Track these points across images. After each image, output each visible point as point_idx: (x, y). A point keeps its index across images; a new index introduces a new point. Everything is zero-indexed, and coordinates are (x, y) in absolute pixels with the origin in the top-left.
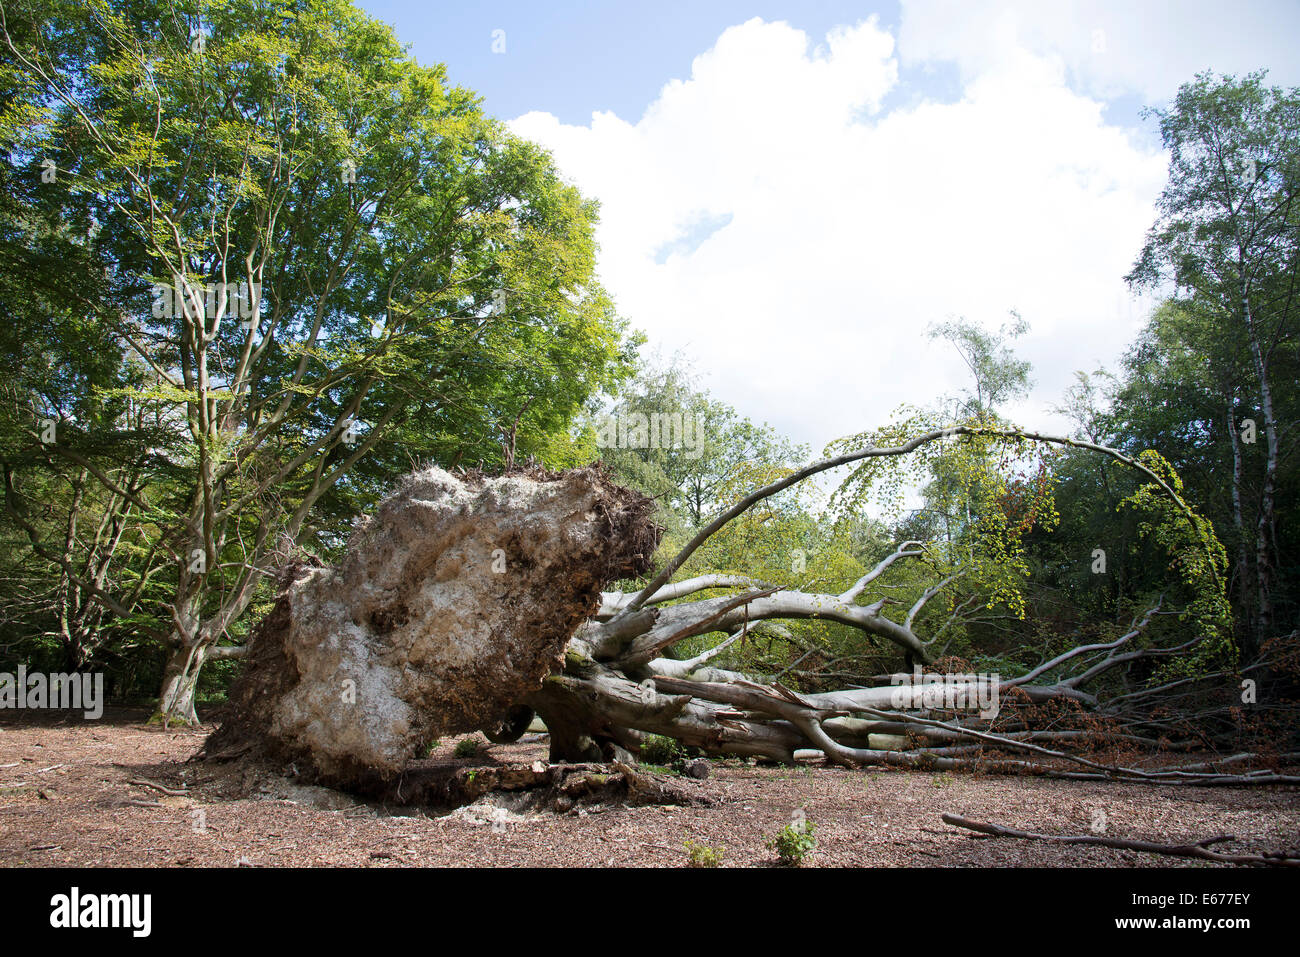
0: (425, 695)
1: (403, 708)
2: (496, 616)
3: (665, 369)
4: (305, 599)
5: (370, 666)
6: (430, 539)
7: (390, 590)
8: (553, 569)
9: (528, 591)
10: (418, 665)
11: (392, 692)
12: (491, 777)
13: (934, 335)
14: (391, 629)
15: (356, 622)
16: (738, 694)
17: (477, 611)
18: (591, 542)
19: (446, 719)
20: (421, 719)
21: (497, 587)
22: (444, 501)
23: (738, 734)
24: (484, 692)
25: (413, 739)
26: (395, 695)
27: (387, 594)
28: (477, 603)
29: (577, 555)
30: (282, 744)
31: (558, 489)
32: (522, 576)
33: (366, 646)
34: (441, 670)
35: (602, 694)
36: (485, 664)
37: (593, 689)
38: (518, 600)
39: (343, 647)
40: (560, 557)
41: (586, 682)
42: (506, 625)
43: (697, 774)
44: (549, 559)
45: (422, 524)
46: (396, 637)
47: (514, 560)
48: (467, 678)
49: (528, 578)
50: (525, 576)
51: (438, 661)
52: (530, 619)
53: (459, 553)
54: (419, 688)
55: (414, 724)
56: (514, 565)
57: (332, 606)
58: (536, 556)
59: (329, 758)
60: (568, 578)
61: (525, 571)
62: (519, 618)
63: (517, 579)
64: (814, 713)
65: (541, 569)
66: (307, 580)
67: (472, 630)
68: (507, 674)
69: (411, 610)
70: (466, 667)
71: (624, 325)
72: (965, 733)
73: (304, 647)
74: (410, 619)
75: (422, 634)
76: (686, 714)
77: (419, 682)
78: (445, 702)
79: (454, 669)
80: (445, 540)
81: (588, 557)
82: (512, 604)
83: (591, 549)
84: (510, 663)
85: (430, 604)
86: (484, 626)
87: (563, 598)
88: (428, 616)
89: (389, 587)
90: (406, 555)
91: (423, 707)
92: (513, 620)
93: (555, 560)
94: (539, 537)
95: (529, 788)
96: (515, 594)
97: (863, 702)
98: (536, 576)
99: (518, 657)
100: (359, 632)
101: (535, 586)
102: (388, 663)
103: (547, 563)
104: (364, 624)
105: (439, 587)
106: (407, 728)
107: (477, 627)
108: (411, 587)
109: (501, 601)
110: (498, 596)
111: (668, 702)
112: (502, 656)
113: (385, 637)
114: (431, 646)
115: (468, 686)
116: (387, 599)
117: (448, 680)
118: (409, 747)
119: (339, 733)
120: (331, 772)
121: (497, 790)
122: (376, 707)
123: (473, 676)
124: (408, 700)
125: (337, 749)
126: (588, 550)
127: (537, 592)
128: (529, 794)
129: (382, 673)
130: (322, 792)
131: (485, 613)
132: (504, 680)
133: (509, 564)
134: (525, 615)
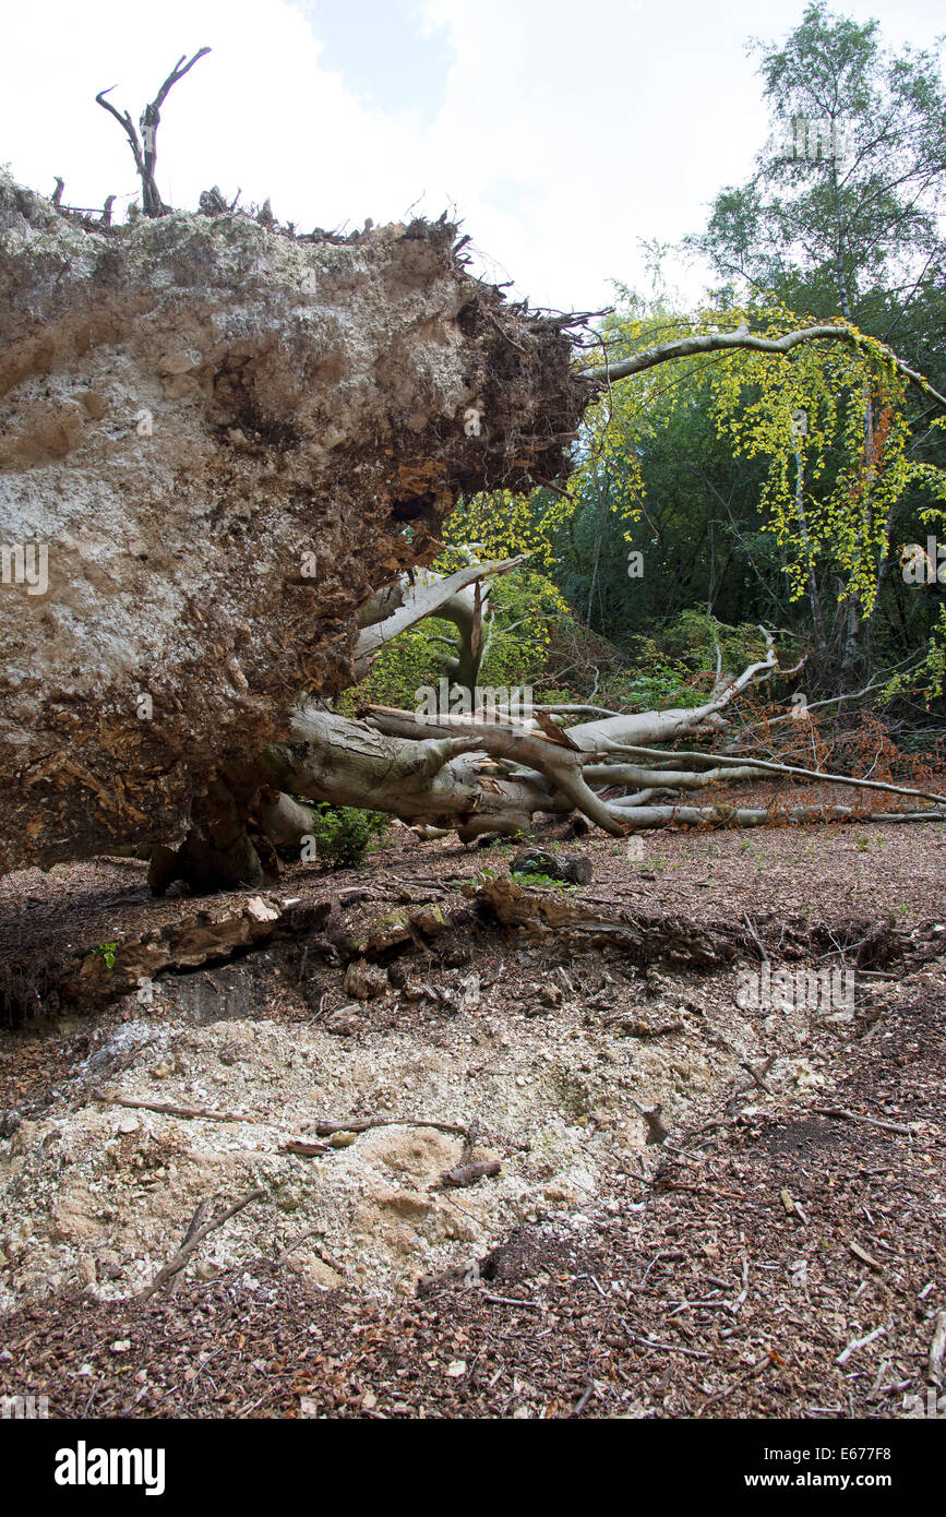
2: (193, 563)
8: (348, 452)
17: (137, 548)
18: (461, 393)
19: (35, 830)
21: (191, 489)
22: (24, 238)
23: (493, 799)
24: (163, 754)
29: (417, 422)
32: (265, 464)
34: (26, 705)
36: (175, 684)
38: (248, 526)
40: (369, 422)
42: (223, 584)
44: (341, 427)
47: (234, 424)
48: (114, 719)
49: (282, 469)
50: (271, 466)
51: (16, 680)
53: (80, 388)
56: (238, 435)
58: (304, 417)
60: (384, 477)
61: (272, 453)
62: (261, 568)
63: (246, 469)
64: (579, 757)
65: (317, 449)
67: (128, 597)
68: (235, 706)
79: (73, 700)
81: (444, 429)
82: (236, 532)
83: (459, 409)
84: (241, 676)
86: (160, 586)
87: (369, 523)
92: (244, 571)
94: (323, 367)
96: (241, 507)
98: (309, 461)
99: (260, 663)
101: (301, 491)
103: (336, 436)
107: (138, 589)
109: (207, 525)
110: (195, 512)
112: (222, 662)
115: (108, 741)
127: (309, 507)
128: (245, 969)
131: (161, 553)
132: (226, 719)
133: (220, 433)
134: (278, 562)
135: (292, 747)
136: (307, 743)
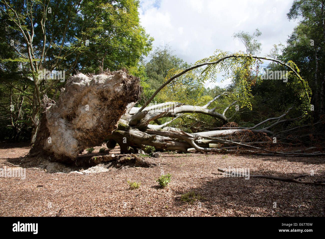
0: (81, 137)
1: (75, 141)
2: (98, 115)
3: (163, 50)
4: (49, 112)
5: (66, 130)
6: (79, 94)
7: (70, 109)
8: (112, 100)
9: (106, 107)
10: (79, 129)
11: (72, 137)
12: (101, 159)
13: (235, 37)
14: (72, 119)
15: (62, 118)
16: (171, 134)
17: (93, 113)
18: (122, 92)
19: (87, 143)
20: (80, 144)
21: (98, 106)
22: (82, 83)
23: (171, 145)
24: (96, 136)
25: (79, 149)
26: (73, 138)
27: (69, 110)
28: (93, 111)
29: (118, 96)
30: (47, 151)
31: (112, 77)
33: (65, 124)
34: (84, 130)
35: (131, 135)
36: (95, 128)
37: (129, 134)
38: (104, 109)
39: (59, 125)
40: (114, 97)
41: (127, 132)
42: (100, 117)
43: (156, 156)
44: (111, 98)
45: (76, 89)
46: (73, 122)
47: (102, 98)
48: (91, 132)
49: (106, 103)
51: (84, 128)
52: (107, 115)
53: (87, 97)
54: (79, 135)
55: (79, 145)
57: (55, 114)
58: (108, 97)
59: (58, 155)
60: (116, 103)
61: (105, 101)
63: (103, 104)
64: (192, 139)
65: (109, 100)
66: (50, 107)
67: (92, 119)
68: (101, 131)
69: (76, 114)
70: (91, 129)
71: (148, 36)
72: (234, 143)
73: (50, 125)
74: (76, 116)
75: (79, 120)
76: (156, 139)
77: (79, 134)
78: (87, 139)
79: (88, 130)
80: (83, 93)
81: (121, 96)
82: (102, 111)
83: (122, 94)
84: (102, 127)
85: (80, 112)
86: (95, 118)
87: (116, 108)
88: (80, 116)
89: (70, 108)
90: (73, 99)
91: (81, 140)
92: (102, 115)
93: (113, 98)
94: (108, 91)
95: (111, 161)
96: (103, 108)
97: (207, 135)
98: (108, 103)
99: (104, 126)
100: (63, 121)
101: (108, 106)
102: (71, 129)
103: (111, 99)
104: (65, 118)
105: (82, 107)
106: (77, 146)
107: (93, 118)
108: (76, 107)
109: (99, 110)
110: (98, 109)
111: (150, 137)
112: (100, 126)
113: (70, 122)
114: (81, 124)
115: (91, 134)
116: (70, 111)
117: (87, 133)
118: (78, 151)
119: (59, 148)
120: (59, 158)
121: (102, 162)
122: (68, 141)
123: (93, 131)
124: (77, 139)
125: (59, 152)
126: (121, 94)
128: (111, 163)
129: (69, 132)
130: (57, 164)
131: (95, 114)
133: (101, 100)
134: (105, 114)
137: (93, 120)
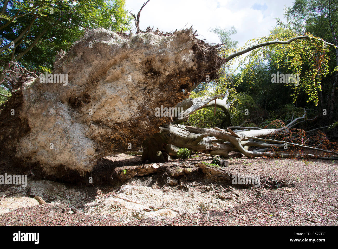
0: (102, 136)
1: (91, 143)
2: (140, 99)
4: (32, 91)
5: (72, 123)
6: (104, 61)
7: (81, 86)
8: (170, 76)
9: (157, 86)
10: (98, 123)
11: (85, 135)
12: (133, 171)
14: (80, 105)
15: (62, 102)
17: (130, 96)
18: (192, 63)
19: (112, 147)
20: (99, 148)
21: (140, 85)
22: (112, 42)
23: (216, 147)
24: (134, 134)
25: (96, 157)
26: (86, 137)
27: (79, 88)
28: (130, 92)
29: (183, 70)
30: (23, 161)
32: (154, 79)
33: (69, 114)
34: (110, 124)
35: (173, 134)
36: (136, 121)
37: (169, 132)
38: (152, 90)
39: (57, 114)
40: (174, 70)
41: (166, 129)
42: (145, 102)
44: (168, 71)
45: (100, 52)
46: (84, 109)
47: (149, 72)
48: (125, 127)
49: (157, 80)
50: (155, 79)
51: (109, 120)
52: (159, 100)
53: (121, 68)
54: (99, 133)
55: (97, 150)
56: (149, 74)
57: (48, 95)
58: (162, 71)
59: (52, 168)
60: (177, 81)
61: (155, 77)
62: (153, 99)
63: (151, 81)
64: (239, 139)
65: (164, 76)
66: (31, 82)
67: (128, 105)
68: (147, 125)
69: (91, 96)
70: (125, 122)
73: (33, 114)
74: (91, 100)
75: (100, 107)
77: (99, 131)
78: (112, 139)
79: (118, 124)
80: (112, 61)
81: (189, 71)
82: (148, 92)
83: (192, 67)
84: (149, 120)
85: (104, 93)
86: (133, 103)
87: (175, 90)
88: (104, 99)
89: (80, 85)
90: (91, 69)
91: (100, 142)
92: (149, 100)
93: (171, 72)
94: (164, 61)
95: (150, 175)
96: (150, 87)
98: (161, 79)
99: (152, 117)
100: (65, 107)
101: (161, 84)
102: (80, 122)
103: (167, 73)
104: (66, 103)
105: (109, 85)
106: (94, 152)
107: (130, 103)
108: (91, 85)
109: (143, 91)
110: (141, 89)
112: (144, 118)
113: (77, 109)
114: (105, 113)
115: (124, 131)
116: (79, 90)
117: (114, 129)
118: (95, 161)
119: (58, 156)
120: (52, 173)
121: (137, 177)
122: (78, 143)
123: (129, 126)
124: (93, 139)
125: (56, 163)
126: (190, 67)
127: (162, 87)
128: (151, 178)
129: (78, 127)
130: (49, 183)
131: (134, 97)
132: (145, 128)
133: (146, 74)
134: (156, 98)
135: (167, 134)
136: (170, 134)
137: (129, 107)
